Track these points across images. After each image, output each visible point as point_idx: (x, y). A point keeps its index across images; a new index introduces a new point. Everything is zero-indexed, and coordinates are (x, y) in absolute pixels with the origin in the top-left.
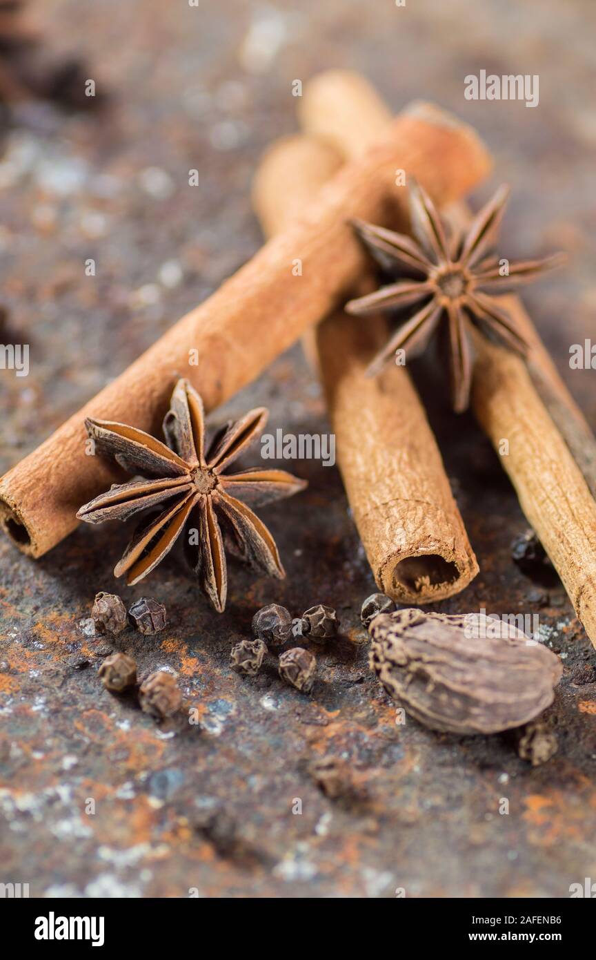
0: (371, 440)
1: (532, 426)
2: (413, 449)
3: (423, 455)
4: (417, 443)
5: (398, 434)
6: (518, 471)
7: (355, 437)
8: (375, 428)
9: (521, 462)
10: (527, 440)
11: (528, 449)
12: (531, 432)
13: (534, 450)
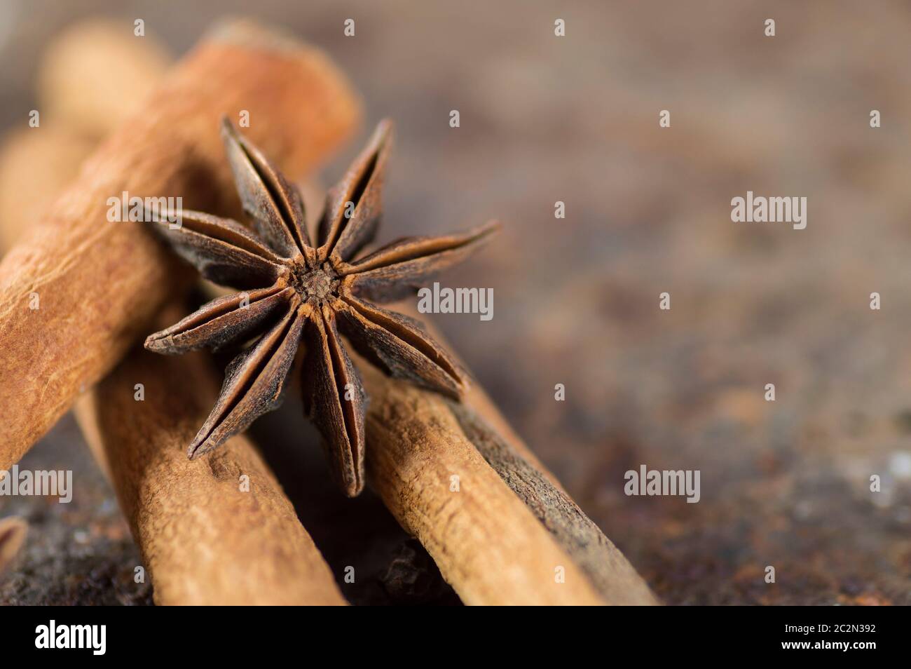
0: (207, 554)
1: (481, 498)
2: (281, 557)
3: (301, 566)
4: (287, 549)
5: (253, 536)
6: (466, 575)
7: (179, 553)
8: (213, 533)
9: (469, 559)
10: (475, 521)
11: (477, 534)
12: (479, 507)
13: (488, 536)
